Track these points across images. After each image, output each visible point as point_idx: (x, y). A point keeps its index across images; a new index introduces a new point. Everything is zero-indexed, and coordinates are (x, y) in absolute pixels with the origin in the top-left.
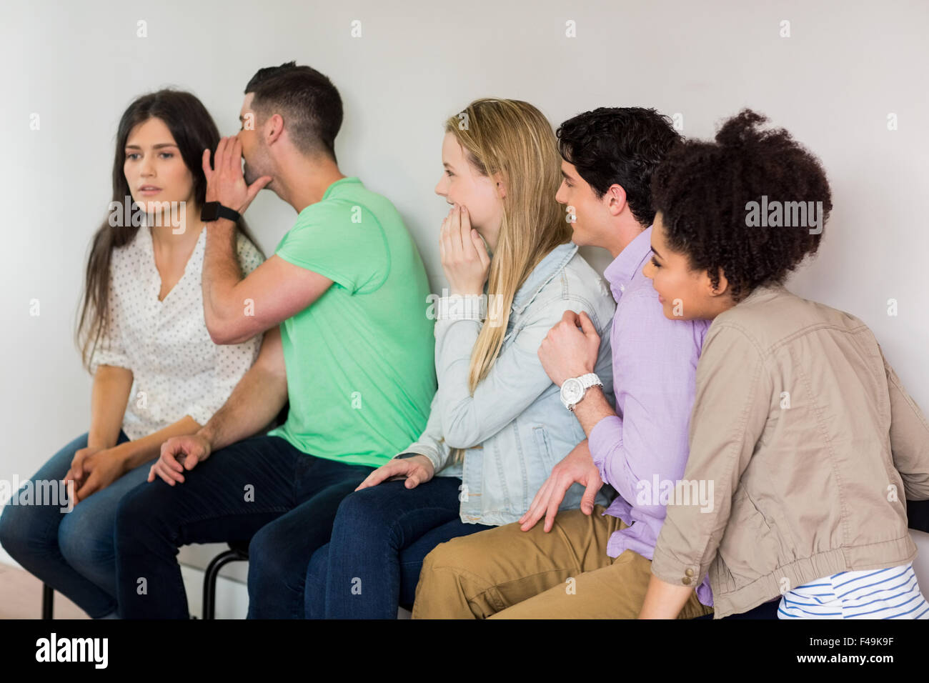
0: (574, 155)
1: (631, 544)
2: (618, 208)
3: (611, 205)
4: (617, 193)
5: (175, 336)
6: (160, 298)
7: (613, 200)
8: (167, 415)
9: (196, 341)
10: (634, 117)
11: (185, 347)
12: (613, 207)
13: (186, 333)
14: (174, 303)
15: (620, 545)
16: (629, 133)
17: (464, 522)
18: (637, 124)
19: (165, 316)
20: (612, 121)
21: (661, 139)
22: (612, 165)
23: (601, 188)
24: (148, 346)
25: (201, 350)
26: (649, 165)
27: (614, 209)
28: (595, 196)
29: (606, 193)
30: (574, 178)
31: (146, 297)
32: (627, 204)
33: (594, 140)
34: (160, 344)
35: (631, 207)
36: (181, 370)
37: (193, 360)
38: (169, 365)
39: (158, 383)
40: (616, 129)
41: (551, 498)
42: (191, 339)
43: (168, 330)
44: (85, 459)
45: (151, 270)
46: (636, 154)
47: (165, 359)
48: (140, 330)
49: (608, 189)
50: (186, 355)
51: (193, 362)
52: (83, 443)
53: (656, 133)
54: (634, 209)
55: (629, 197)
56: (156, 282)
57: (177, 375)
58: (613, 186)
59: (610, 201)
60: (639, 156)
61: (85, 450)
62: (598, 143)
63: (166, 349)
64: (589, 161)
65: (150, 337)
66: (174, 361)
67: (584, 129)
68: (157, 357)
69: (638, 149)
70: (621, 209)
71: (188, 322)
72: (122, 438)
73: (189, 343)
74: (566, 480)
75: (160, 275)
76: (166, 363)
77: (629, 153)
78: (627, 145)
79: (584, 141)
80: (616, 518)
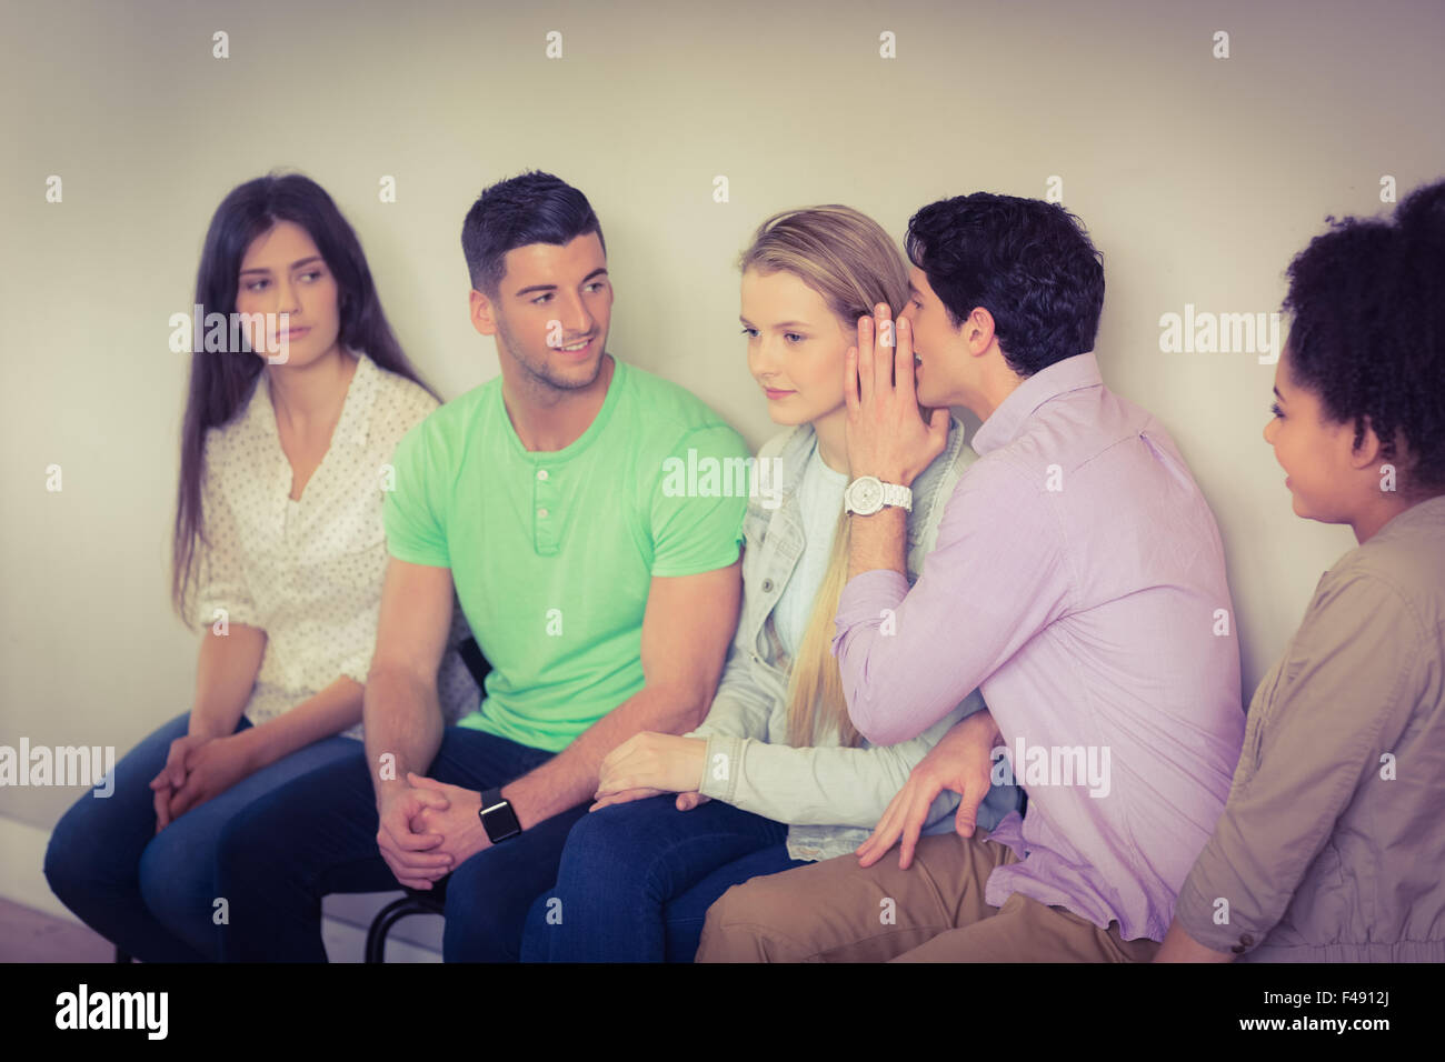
0: (928, 256)
1: (1023, 884)
2: (980, 345)
3: (971, 339)
4: (982, 321)
5: (325, 547)
6: (294, 495)
7: (975, 333)
8: (312, 678)
9: (356, 549)
10: (1024, 209)
11: (340, 563)
12: (974, 343)
13: (341, 540)
14: (318, 495)
15: (1006, 887)
16: (1011, 232)
17: (792, 858)
18: (1026, 221)
19: (307, 518)
20: (991, 211)
21: (1061, 248)
22: (981, 276)
23: (960, 313)
24: (283, 574)
25: (366, 566)
26: (1036, 286)
27: (975, 346)
28: (949, 323)
29: (966, 320)
30: (924, 293)
31: (271, 499)
32: (996, 341)
33: (958, 236)
34: (302, 567)
35: (1003, 348)
36: (337, 608)
37: (354, 583)
38: (318, 601)
39: (301, 634)
40: (994, 223)
41: (908, 814)
42: (348, 547)
43: (313, 542)
44: (188, 754)
45: (277, 458)
46: (1018, 266)
47: (311, 592)
48: (269, 551)
49: (969, 315)
50: (344, 577)
51: (355, 588)
52: (180, 728)
53: (1055, 238)
54: (1007, 351)
55: (999, 331)
56: (286, 473)
57: (331, 615)
58: (976, 310)
59: (971, 334)
60: (1021, 269)
61: (185, 739)
62: (964, 242)
63: (312, 572)
64: (947, 266)
65: (285, 559)
66: (325, 593)
67: (948, 218)
68: (299, 592)
69: (1021, 259)
70: (984, 347)
71: (341, 523)
72: (243, 724)
73: (346, 555)
74: (931, 786)
75: (291, 462)
76: (310, 598)
77: (1006, 262)
78: (1006, 249)
79: (943, 237)
80: (1005, 847)
